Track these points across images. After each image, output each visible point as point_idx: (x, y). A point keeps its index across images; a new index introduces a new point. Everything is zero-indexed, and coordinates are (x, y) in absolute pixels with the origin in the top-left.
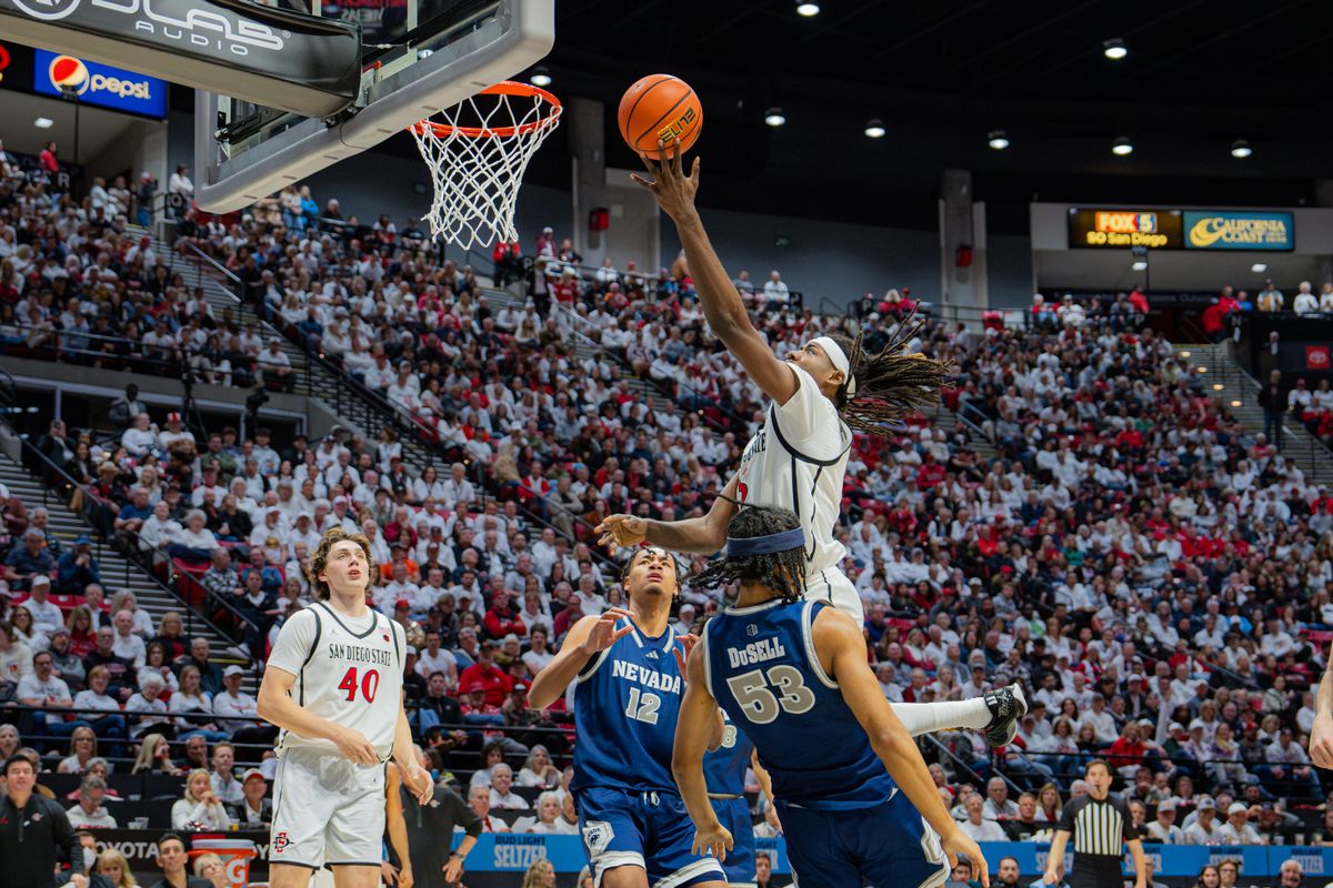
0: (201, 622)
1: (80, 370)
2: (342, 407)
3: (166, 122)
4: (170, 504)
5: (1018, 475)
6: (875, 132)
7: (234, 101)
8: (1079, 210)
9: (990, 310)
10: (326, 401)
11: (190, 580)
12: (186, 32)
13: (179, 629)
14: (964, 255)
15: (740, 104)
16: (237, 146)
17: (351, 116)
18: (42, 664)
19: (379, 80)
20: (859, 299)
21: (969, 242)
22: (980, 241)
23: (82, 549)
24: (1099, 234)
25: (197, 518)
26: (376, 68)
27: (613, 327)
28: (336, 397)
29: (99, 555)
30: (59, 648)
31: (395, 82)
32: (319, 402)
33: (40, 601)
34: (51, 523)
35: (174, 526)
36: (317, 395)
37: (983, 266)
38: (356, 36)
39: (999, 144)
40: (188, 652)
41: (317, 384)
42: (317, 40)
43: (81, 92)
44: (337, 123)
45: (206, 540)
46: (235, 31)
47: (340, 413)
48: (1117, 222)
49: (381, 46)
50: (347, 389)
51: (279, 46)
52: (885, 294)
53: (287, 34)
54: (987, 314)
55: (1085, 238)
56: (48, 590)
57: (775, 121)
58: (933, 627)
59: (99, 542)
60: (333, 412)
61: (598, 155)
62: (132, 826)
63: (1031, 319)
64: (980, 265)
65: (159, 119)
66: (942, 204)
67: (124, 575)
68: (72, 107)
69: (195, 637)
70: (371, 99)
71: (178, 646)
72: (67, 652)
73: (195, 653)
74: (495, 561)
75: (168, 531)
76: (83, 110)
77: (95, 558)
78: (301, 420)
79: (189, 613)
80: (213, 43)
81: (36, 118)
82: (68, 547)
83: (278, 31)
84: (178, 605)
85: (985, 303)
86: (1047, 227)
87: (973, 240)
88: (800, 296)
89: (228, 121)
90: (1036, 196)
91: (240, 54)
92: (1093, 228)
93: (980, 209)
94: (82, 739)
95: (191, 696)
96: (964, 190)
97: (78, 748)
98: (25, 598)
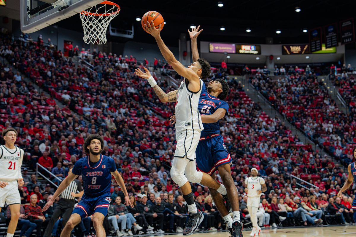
14: (185, 53)
16: (32, 16)
17: (66, 8)
21: (186, 50)
70: (71, 4)
89: (30, 9)
96: (184, 37)
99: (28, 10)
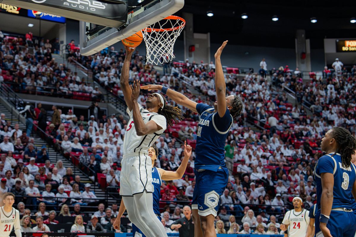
0: (78, 170)
1: (42, 97)
2: (118, 106)
3: (65, 24)
4: (68, 136)
5: (322, 122)
6: (275, 19)
7: (91, 24)
8: (340, 41)
9: (312, 72)
10: (113, 104)
11: (75, 158)
12: (78, 5)
13: (71, 172)
14: (303, 55)
15: (234, 13)
17: (125, 27)
18: (31, 183)
19: (133, 16)
20: (271, 70)
21: (304, 51)
22: (308, 51)
23: (43, 150)
24: (346, 47)
25: (76, 140)
26: (132, 13)
27: (196, 80)
28: (116, 103)
29: (48, 151)
30: (37, 179)
31: (137, 17)
32: (111, 105)
33: (32, 165)
34: (35, 142)
35: (69, 142)
36: (110, 102)
37: (309, 59)
38: (126, 4)
39: (314, 21)
40: (74, 179)
41: (110, 99)
42: (115, 6)
43: (41, 16)
44: (121, 29)
45: (79, 146)
46: (92, 4)
47: (117, 108)
48: (352, 44)
49: (133, 7)
50: (119, 101)
51: (104, 8)
52: (279, 68)
53: (106, 4)
54: (311, 73)
55: (342, 49)
56: (34, 162)
57: (245, 17)
58: (297, 169)
59: (48, 147)
60: (115, 108)
61: (191, 29)
62: (59, 231)
63: (325, 74)
64: (308, 59)
65: (63, 23)
66: (296, 40)
67: (55, 157)
68: (38, 21)
69: (77, 175)
70: (131, 22)
71: (71, 178)
72: (39, 180)
73: (76, 180)
74: (164, 151)
75: (68, 144)
76: (42, 22)
77: (47, 152)
78: (106, 110)
79: (75, 168)
80: (85, 8)
81: (28, 24)
82: (40, 149)
83: (104, 3)
84: (71, 165)
85: (310, 69)
86: (329, 46)
87: (306, 51)
88: (253, 70)
89: (89, 29)
90: (326, 37)
91: (93, 10)
92: (344, 46)
93: (308, 41)
94: (42, 206)
95: (76, 193)
96: (303, 36)
97: (41, 209)
98: (28, 164)
99: (87, 30)
